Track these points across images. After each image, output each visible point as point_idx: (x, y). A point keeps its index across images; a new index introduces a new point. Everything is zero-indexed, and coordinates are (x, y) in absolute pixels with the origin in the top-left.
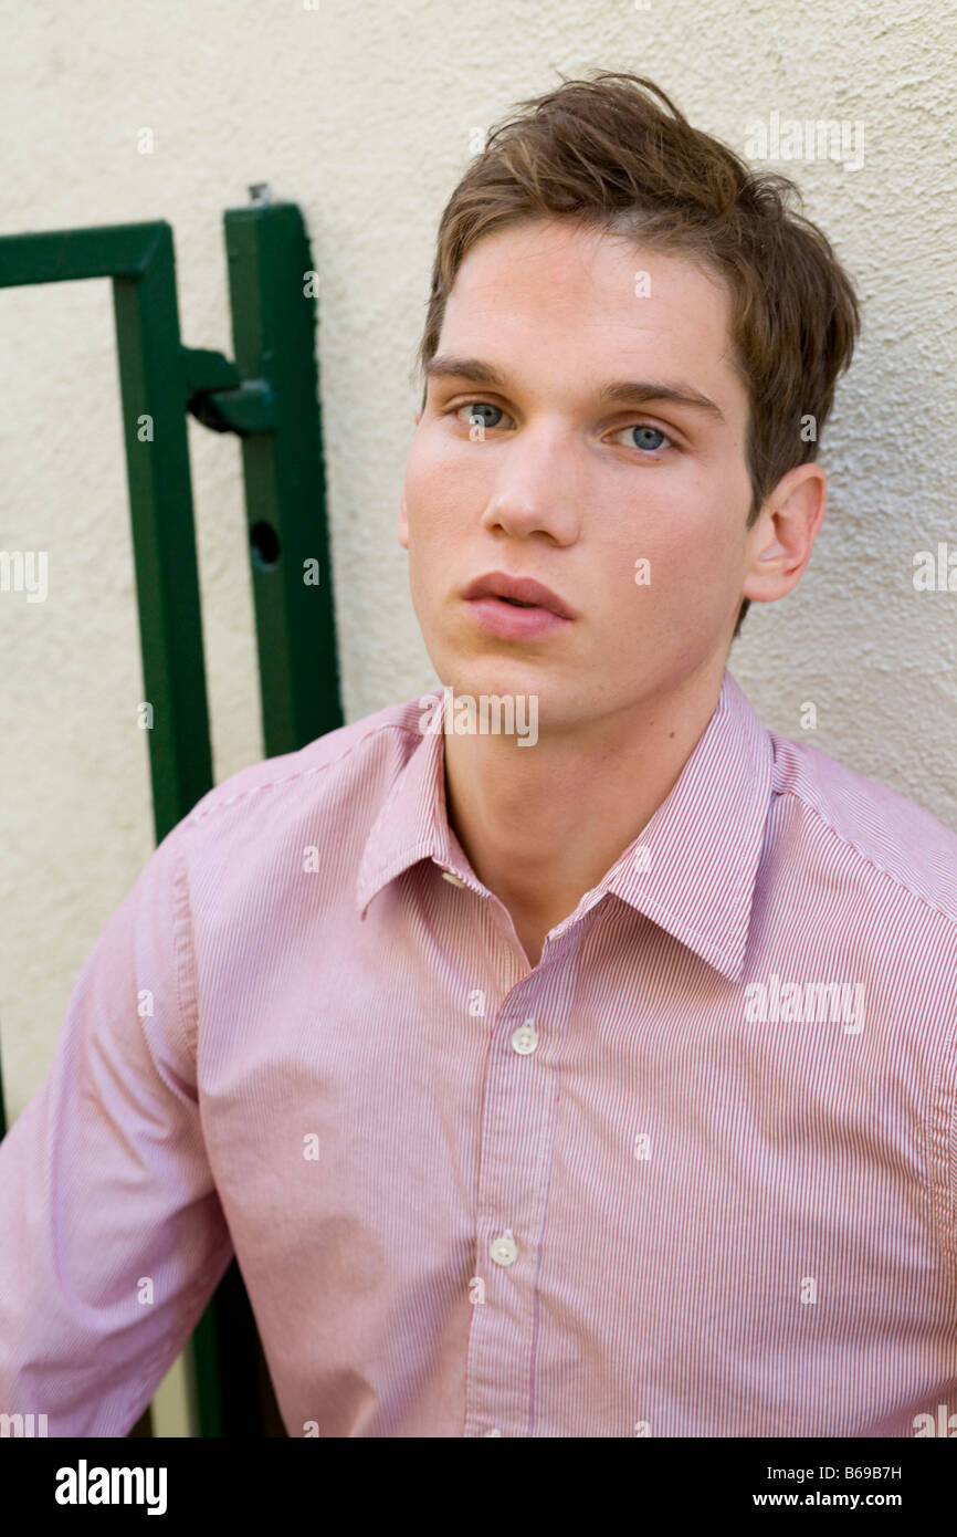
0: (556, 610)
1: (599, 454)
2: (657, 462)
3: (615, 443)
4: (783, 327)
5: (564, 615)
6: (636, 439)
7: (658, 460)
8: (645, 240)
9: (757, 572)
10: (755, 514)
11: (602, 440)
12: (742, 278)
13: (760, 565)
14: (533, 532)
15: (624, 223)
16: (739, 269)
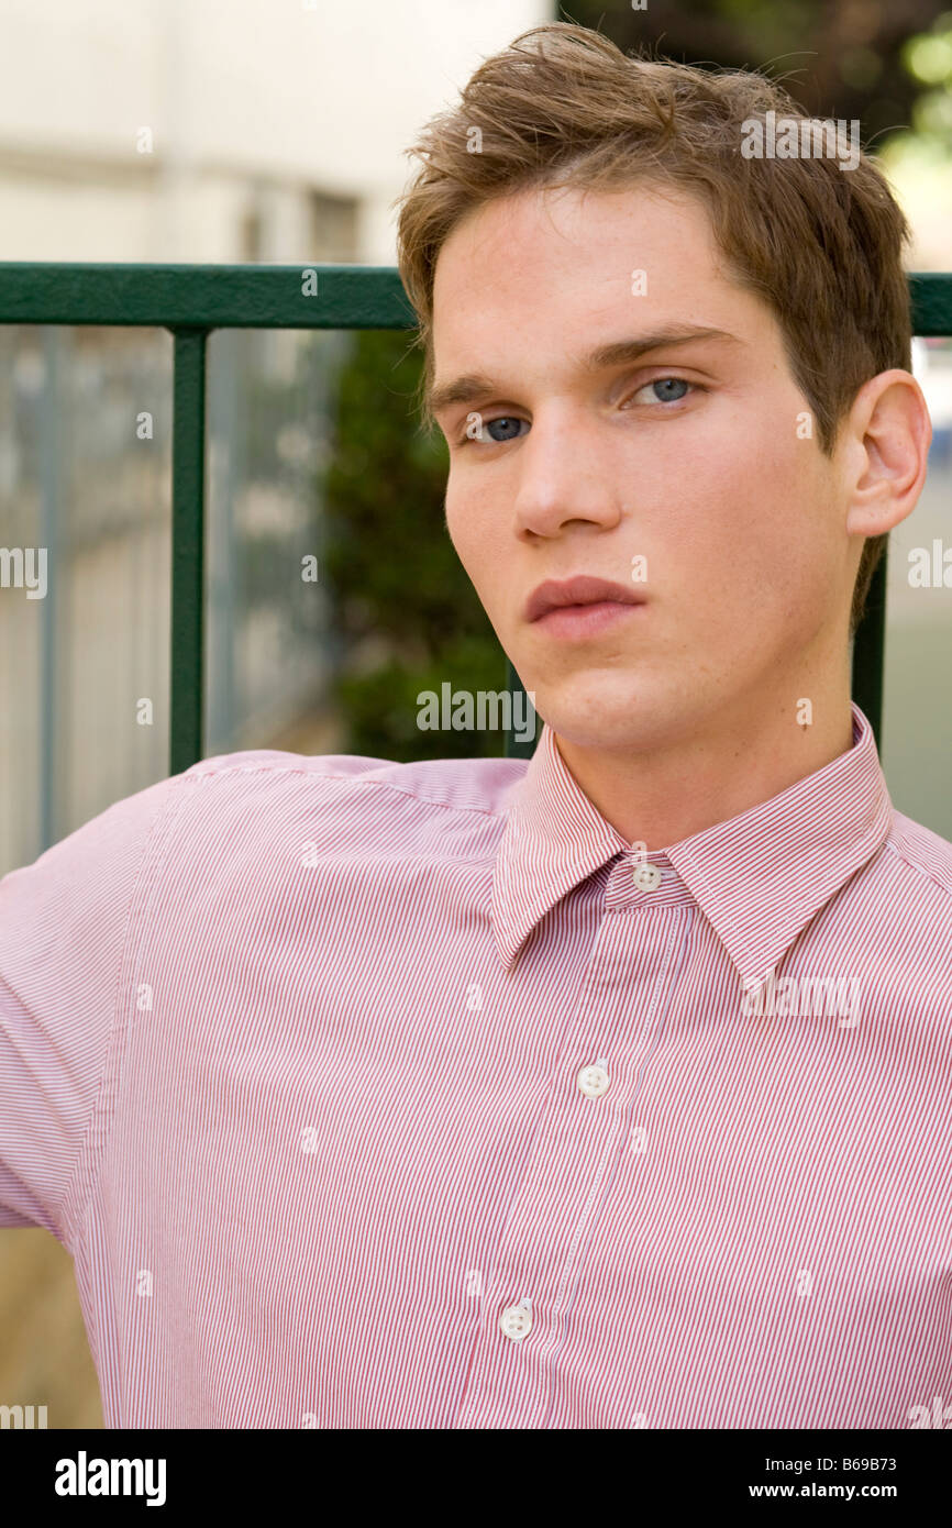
0: (621, 600)
1: (621, 425)
2: (684, 411)
3: (636, 406)
4: (786, 226)
5: (633, 601)
6: (658, 394)
7: (683, 408)
8: (587, 184)
9: (858, 503)
10: (827, 434)
11: (620, 408)
12: (711, 187)
13: (861, 494)
14: (565, 524)
15: (563, 174)
16: (704, 180)
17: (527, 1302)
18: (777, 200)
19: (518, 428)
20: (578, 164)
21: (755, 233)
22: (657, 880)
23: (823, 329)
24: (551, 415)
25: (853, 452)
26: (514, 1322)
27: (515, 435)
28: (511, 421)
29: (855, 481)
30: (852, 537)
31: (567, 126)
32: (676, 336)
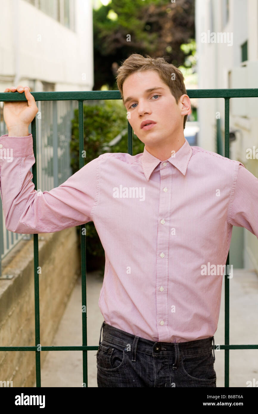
0: (153, 123)
2: (158, 99)
3: (152, 99)
5: (155, 123)
6: (154, 97)
8: (142, 71)
9: (182, 111)
10: (177, 102)
11: (150, 100)
12: (158, 70)
13: (183, 110)
14: (145, 113)
15: (139, 71)
16: (157, 70)
17: (164, 219)
18: (167, 72)
19: (136, 105)
20: (140, 70)
21: (164, 76)
22: (166, 164)
23: (175, 88)
24: (141, 101)
25: (181, 105)
26: (163, 222)
27: (136, 106)
28: (135, 104)
29: (181, 108)
30: (182, 116)
31: (138, 65)
32: (157, 88)
